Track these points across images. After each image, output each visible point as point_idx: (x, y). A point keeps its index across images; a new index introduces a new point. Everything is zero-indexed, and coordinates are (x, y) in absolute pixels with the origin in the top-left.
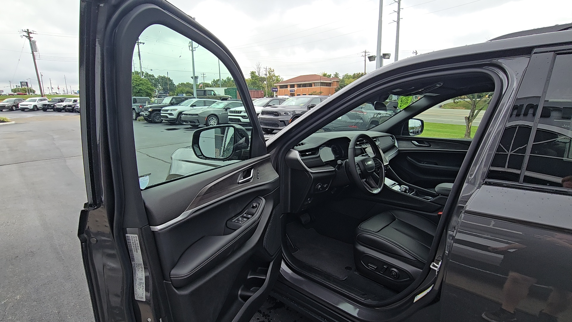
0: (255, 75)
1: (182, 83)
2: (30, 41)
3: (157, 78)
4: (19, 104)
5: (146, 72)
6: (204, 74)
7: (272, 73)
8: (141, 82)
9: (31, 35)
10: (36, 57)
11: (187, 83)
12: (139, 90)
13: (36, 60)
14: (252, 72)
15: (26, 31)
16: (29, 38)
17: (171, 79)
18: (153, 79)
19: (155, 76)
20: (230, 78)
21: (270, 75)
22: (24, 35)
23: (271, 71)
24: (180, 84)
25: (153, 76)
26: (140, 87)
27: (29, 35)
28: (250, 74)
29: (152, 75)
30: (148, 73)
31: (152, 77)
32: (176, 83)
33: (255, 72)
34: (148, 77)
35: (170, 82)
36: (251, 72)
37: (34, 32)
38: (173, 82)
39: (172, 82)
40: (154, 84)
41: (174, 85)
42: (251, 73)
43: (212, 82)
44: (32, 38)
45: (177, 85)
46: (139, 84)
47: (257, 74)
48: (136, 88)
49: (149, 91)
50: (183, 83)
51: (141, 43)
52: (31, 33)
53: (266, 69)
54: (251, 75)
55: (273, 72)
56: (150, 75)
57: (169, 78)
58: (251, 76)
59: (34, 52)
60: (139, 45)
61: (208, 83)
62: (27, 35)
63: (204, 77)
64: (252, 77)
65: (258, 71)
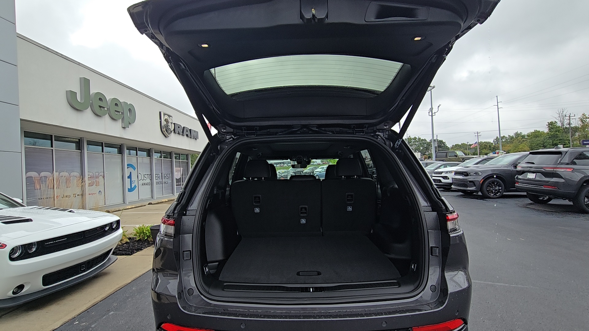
0: (556, 125)
1: (456, 145)
3: (429, 141)
4: (315, 171)
7: (588, 120)
11: (462, 144)
14: (551, 122)
17: (444, 142)
18: (425, 143)
19: (427, 140)
20: (519, 132)
21: (583, 123)
23: (586, 117)
24: (454, 145)
25: (426, 140)
28: (547, 125)
29: (424, 139)
30: (420, 138)
31: (424, 142)
32: (449, 145)
33: (555, 122)
35: (443, 145)
36: (548, 123)
38: (446, 144)
39: (444, 144)
40: (425, 148)
41: (447, 147)
42: (549, 124)
43: (495, 140)
45: (451, 147)
47: (559, 124)
50: (458, 144)
53: (570, 117)
54: (549, 126)
56: (422, 139)
57: (442, 140)
58: (548, 128)
61: (489, 142)
63: (478, 136)
65: (561, 120)
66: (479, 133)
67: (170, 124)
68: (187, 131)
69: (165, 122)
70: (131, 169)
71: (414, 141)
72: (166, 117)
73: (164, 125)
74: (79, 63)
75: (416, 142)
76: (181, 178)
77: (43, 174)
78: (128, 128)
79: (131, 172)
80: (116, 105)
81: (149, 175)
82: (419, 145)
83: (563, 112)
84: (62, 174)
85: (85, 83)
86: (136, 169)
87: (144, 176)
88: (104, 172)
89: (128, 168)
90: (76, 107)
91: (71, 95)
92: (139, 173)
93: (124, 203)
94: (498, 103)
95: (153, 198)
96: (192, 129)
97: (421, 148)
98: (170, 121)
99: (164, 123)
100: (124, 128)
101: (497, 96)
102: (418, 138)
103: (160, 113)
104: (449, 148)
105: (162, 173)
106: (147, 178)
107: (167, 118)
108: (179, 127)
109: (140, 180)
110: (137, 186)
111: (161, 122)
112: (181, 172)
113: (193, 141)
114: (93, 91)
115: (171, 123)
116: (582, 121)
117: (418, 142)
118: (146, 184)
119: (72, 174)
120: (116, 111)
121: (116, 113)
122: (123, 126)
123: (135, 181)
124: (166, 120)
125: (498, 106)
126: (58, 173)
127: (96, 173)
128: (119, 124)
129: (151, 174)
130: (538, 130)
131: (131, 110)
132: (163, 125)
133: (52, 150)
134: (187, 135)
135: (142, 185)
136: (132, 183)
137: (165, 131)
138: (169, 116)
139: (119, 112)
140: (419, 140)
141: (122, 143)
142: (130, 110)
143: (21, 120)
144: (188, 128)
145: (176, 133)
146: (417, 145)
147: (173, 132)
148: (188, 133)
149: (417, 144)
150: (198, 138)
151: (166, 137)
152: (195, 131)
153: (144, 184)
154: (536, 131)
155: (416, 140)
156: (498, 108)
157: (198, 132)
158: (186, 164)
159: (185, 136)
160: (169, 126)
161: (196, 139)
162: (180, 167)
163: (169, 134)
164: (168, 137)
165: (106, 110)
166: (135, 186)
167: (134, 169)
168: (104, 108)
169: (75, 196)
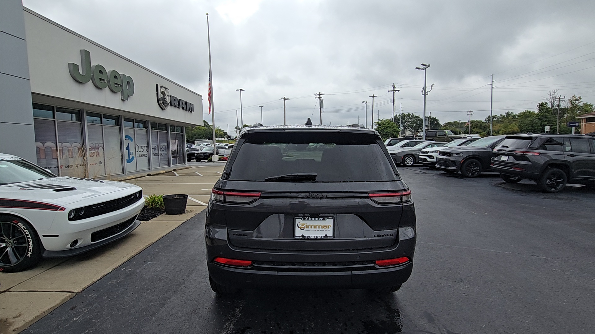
0: (546, 106)
1: (448, 123)
2: (320, 100)
5: (412, 114)
6: (470, 112)
7: (577, 102)
8: (388, 125)
9: (321, 96)
10: (322, 112)
11: (454, 122)
12: (386, 132)
13: (322, 113)
14: (541, 103)
15: (319, 93)
16: (320, 98)
17: (437, 119)
18: (418, 120)
19: (420, 117)
20: (510, 112)
21: (572, 105)
22: (317, 97)
23: (576, 99)
24: (447, 123)
26: (387, 130)
27: (320, 96)
28: (538, 106)
29: (418, 116)
31: (417, 118)
32: (442, 123)
33: (546, 103)
34: (413, 118)
35: (436, 122)
36: (539, 103)
37: (323, 94)
38: (439, 122)
40: (418, 125)
41: (440, 124)
42: (540, 105)
43: (487, 119)
44: (322, 98)
46: (386, 128)
47: (549, 105)
48: (384, 131)
49: (394, 133)
50: (450, 122)
51: (396, 91)
52: (321, 95)
53: (559, 98)
54: (540, 107)
55: (578, 100)
56: (416, 116)
57: (435, 118)
58: (538, 109)
59: (321, 108)
60: (395, 93)
61: (480, 121)
62: (319, 97)
63: (470, 114)
64: (540, 110)
65: (551, 102)
66: (472, 112)
67: (166, 97)
68: (183, 104)
69: (162, 94)
70: (129, 141)
71: (407, 117)
72: (163, 89)
73: (161, 97)
74: (79, 35)
75: (409, 118)
76: (176, 150)
77: (47, 144)
78: (127, 101)
79: (128, 144)
80: (116, 77)
81: (146, 147)
82: (413, 122)
83: (554, 93)
84: (64, 144)
85: (86, 55)
86: (133, 141)
87: (141, 148)
88: (103, 143)
89: (126, 139)
90: (78, 80)
91: (73, 68)
92: (137, 145)
93: (123, 174)
94: (492, 81)
95: (150, 169)
96: (187, 102)
97: (414, 125)
98: (167, 94)
99: (160, 95)
100: (123, 100)
101: (492, 75)
102: (411, 114)
103: (157, 85)
104: (441, 125)
105: (158, 145)
106: (144, 150)
107: (163, 91)
108: (175, 100)
109: (137, 152)
110: (135, 157)
111: (157, 95)
112: (176, 144)
113: (188, 113)
114: (94, 63)
115: (167, 95)
116: (571, 102)
117: (411, 118)
118: (143, 156)
119: (74, 145)
120: (115, 83)
121: (116, 86)
122: (122, 99)
123: (132, 152)
124: (163, 93)
125: (492, 85)
126: (61, 144)
127: (96, 144)
128: (118, 96)
129: (147, 146)
130: (529, 110)
131: (130, 83)
132: (159, 97)
133: (55, 121)
134: (183, 108)
135: (140, 156)
136: (130, 154)
137: (162, 103)
138: (166, 89)
139: (118, 85)
140: (413, 116)
141: (119, 115)
142: (128, 83)
143: (32, 93)
144: (184, 101)
145: (172, 106)
146: (410, 122)
147: (169, 104)
148: (184, 106)
149: (410, 120)
150: (193, 111)
151: (162, 109)
152: (190, 103)
153: (142, 155)
154: (527, 111)
155: (410, 117)
156: (492, 87)
157: (193, 105)
158: (181, 136)
159: (181, 109)
160: (166, 99)
161: (191, 112)
162: (175, 139)
163: (165, 107)
164: (165, 109)
165: (106, 82)
166: (133, 158)
167: (132, 140)
168: (104, 80)
169: (78, 166)
